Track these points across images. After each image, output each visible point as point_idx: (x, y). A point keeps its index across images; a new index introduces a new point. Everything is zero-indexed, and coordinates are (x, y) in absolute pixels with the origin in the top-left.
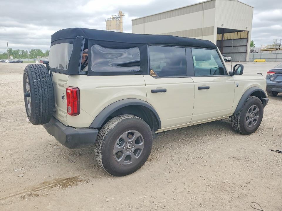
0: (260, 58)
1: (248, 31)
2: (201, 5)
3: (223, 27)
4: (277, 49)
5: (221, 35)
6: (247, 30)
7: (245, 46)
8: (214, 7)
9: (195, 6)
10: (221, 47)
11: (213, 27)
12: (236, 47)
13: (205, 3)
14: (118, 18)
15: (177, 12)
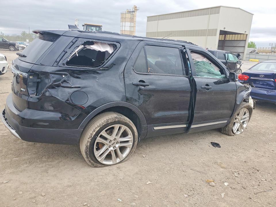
0: (255, 59)
1: (247, 35)
2: (208, 10)
3: (225, 30)
4: (272, 52)
5: (224, 36)
6: (246, 33)
7: (244, 47)
8: (218, 13)
9: (203, 10)
10: (223, 46)
11: (216, 30)
12: (236, 47)
13: (211, 9)
14: (132, 12)
15: (187, 13)
